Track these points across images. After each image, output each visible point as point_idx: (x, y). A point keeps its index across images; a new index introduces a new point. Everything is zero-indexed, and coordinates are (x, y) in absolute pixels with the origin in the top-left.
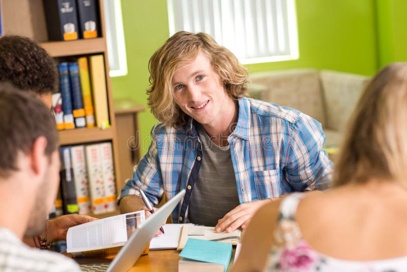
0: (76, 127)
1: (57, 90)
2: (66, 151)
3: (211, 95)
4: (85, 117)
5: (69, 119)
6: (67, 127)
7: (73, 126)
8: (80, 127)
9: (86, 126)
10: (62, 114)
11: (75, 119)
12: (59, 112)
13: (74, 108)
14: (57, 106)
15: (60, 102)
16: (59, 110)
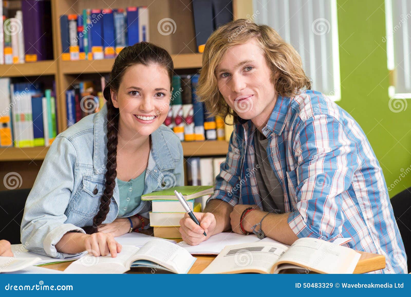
0: (206, 139)
1: (190, 101)
2: (194, 163)
3: (257, 90)
4: (216, 129)
5: (200, 131)
6: (198, 139)
7: (203, 138)
8: (211, 140)
9: (217, 139)
10: (192, 125)
11: (206, 131)
12: (190, 123)
13: (205, 120)
14: (188, 117)
15: (192, 113)
16: (189, 120)
